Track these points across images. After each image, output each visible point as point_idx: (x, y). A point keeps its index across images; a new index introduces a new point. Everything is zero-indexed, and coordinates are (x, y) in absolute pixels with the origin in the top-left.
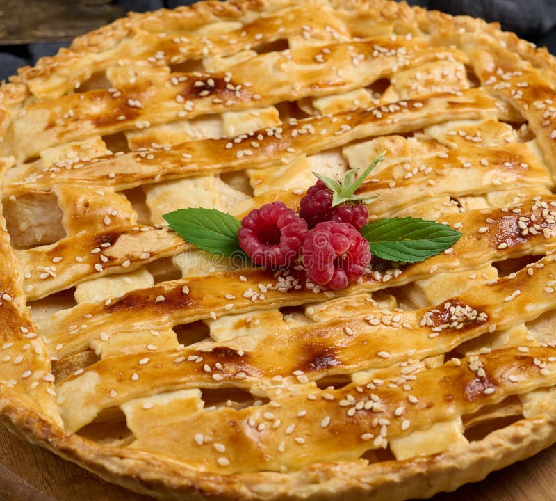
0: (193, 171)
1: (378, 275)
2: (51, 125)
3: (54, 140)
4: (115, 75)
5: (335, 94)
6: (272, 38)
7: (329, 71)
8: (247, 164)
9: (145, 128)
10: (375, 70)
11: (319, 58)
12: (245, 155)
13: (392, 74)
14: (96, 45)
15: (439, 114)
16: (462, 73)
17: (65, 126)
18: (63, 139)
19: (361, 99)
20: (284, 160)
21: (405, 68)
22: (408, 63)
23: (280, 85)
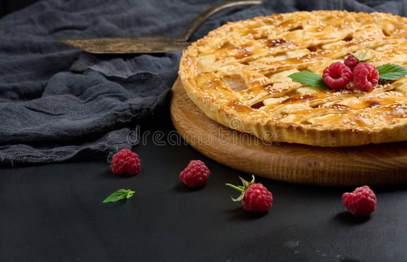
0: (288, 67)
1: (381, 86)
2: (217, 60)
3: (221, 64)
4: (235, 42)
5: (331, 43)
6: (296, 26)
7: (326, 34)
8: (308, 64)
9: (257, 59)
10: (345, 33)
11: (320, 30)
12: (306, 61)
13: (352, 34)
14: (219, 34)
15: (380, 42)
16: (381, 32)
17: (224, 59)
18: (224, 63)
19: (342, 43)
20: (322, 61)
21: (357, 31)
22: (358, 28)
23: (308, 40)
